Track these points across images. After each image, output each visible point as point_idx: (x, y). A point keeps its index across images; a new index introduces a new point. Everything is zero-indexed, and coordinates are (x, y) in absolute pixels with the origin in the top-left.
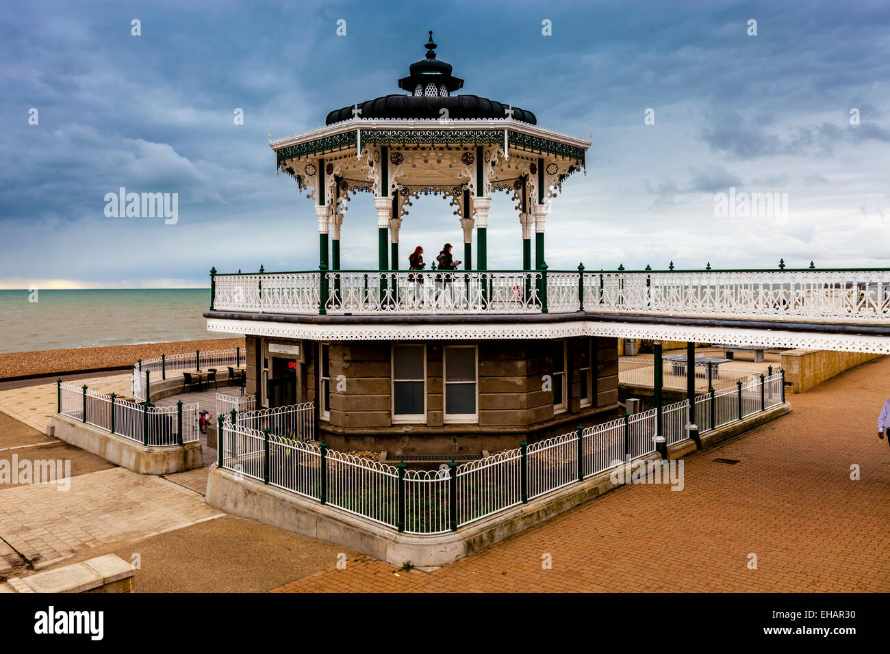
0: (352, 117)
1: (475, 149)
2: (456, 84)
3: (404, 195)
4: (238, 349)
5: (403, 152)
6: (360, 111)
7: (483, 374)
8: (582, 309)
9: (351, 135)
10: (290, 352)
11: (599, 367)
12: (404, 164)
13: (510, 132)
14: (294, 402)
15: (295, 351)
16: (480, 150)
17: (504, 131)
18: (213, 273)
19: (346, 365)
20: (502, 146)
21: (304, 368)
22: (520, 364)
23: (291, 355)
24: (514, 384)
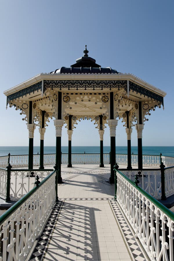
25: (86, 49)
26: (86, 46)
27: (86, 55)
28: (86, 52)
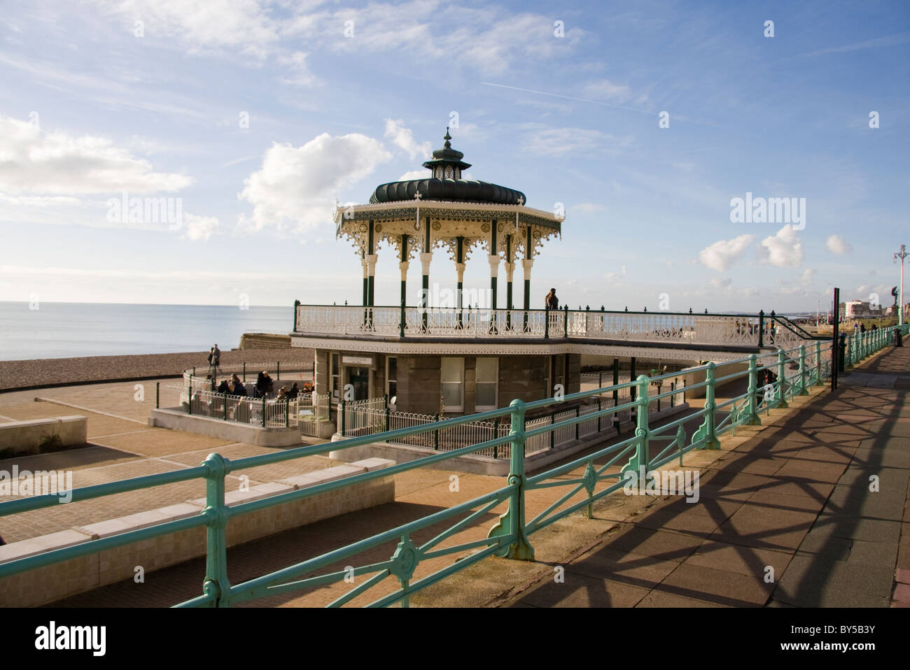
0: (415, 199)
1: (491, 222)
2: (466, 166)
3: (411, 243)
4: (278, 363)
5: (441, 221)
6: (420, 196)
7: (502, 378)
8: (566, 335)
9: (414, 210)
10: (363, 362)
11: (570, 376)
12: (441, 230)
13: (519, 213)
14: (366, 398)
15: (368, 361)
16: (494, 223)
17: (515, 213)
18: (297, 303)
19: (411, 371)
20: (515, 223)
21: (375, 373)
22: (527, 372)
23: (364, 365)
24: (522, 385)
25: (448, 134)
26: (448, 128)
27: (448, 145)
28: (448, 137)
